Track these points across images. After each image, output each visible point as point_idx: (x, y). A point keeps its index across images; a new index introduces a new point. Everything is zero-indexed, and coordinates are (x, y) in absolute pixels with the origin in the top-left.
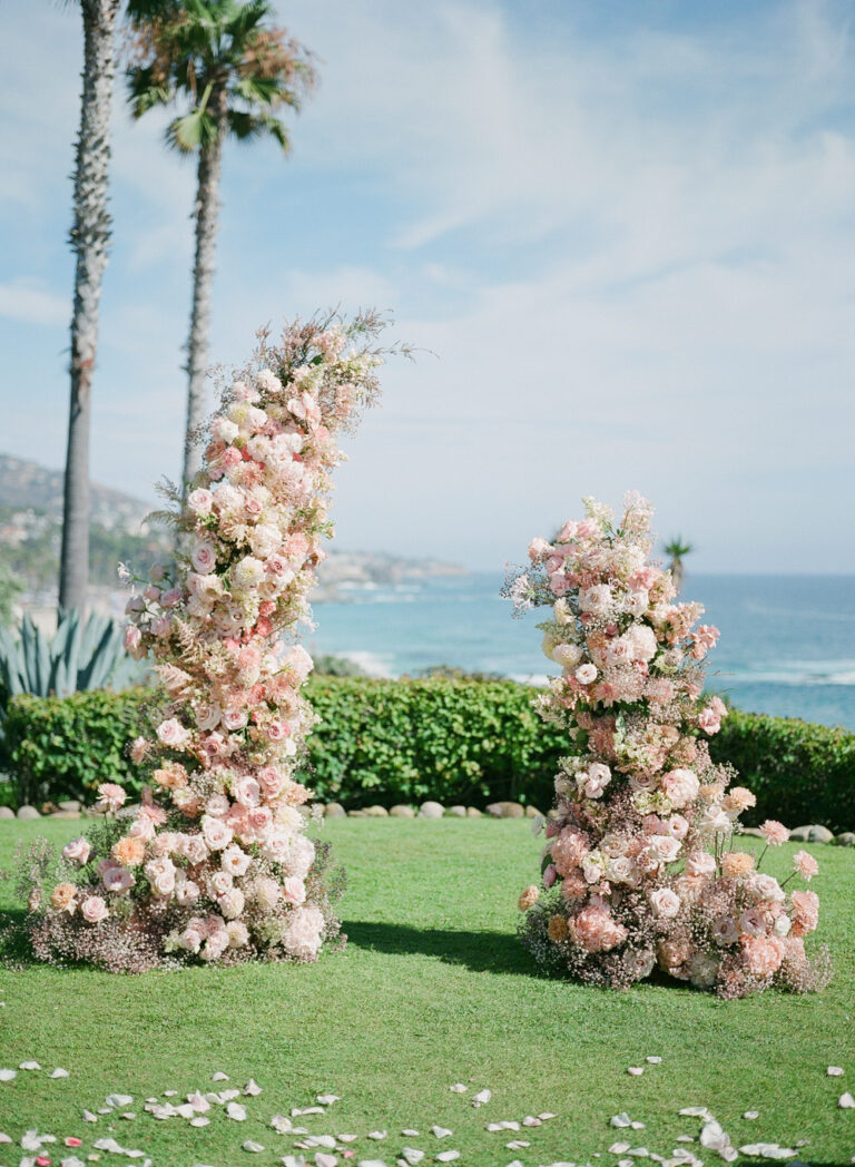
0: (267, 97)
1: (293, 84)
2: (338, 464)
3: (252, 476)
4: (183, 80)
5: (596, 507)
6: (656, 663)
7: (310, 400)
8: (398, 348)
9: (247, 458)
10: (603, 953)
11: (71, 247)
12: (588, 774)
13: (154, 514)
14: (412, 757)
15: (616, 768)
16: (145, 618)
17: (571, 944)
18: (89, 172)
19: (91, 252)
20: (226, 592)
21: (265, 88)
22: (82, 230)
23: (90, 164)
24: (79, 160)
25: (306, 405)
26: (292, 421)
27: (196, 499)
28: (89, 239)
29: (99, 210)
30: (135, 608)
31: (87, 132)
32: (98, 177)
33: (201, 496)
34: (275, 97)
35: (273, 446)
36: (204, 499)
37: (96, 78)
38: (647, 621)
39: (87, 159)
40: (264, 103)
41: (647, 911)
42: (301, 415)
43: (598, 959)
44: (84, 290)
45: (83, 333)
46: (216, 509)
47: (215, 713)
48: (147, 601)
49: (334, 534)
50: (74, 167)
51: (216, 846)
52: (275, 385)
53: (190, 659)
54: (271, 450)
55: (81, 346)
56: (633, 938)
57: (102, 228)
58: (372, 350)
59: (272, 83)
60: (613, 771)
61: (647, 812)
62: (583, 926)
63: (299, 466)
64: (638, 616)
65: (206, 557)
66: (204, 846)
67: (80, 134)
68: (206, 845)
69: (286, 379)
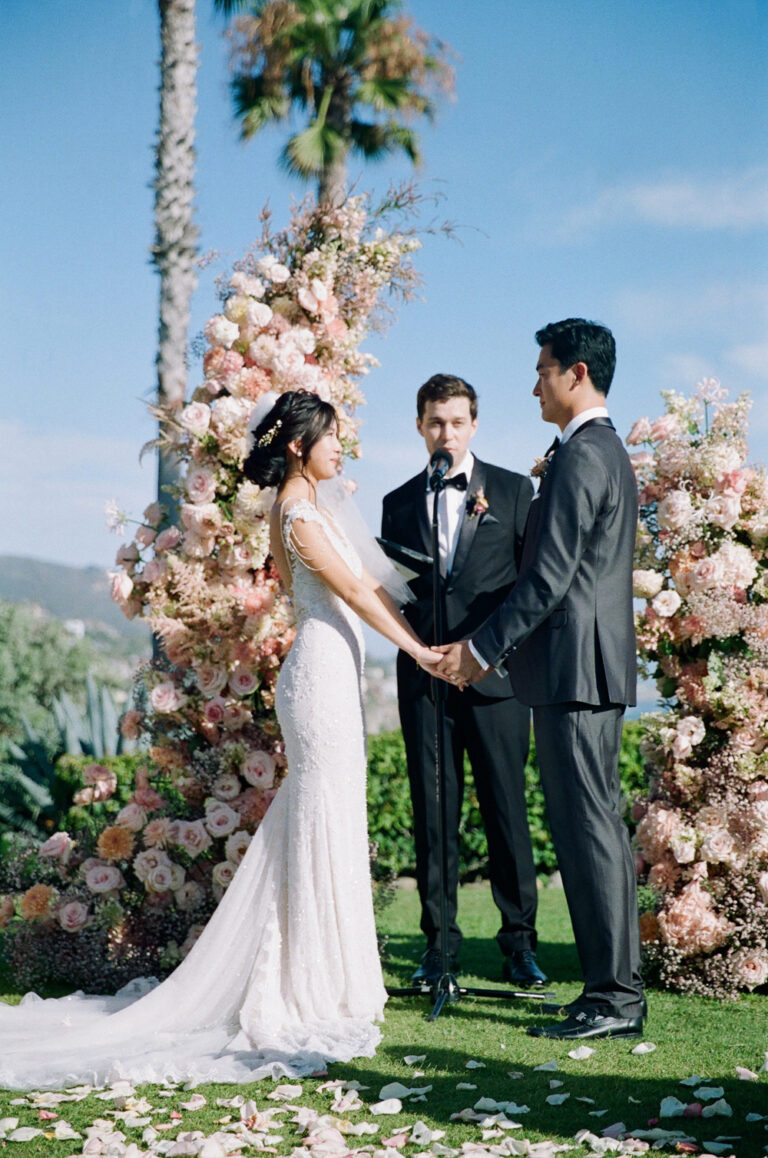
0: (392, 99)
1: (425, 85)
2: (365, 370)
3: (256, 384)
4: (298, 91)
5: (678, 402)
6: (756, 588)
7: (323, 289)
8: (437, 226)
9: (249, 362)
10: (704, 954)
11: (153, 267)
12: (675, 729)
13: (147, 444)
14: (539, 816)
15: (712, 724)
16: (139, 568)
17: (663, 945)
18: (171, 177)
19: (175, 272)
20: (226, 523)
21: (390, 90)
22: (165, 246)
23: (171, 169)
24: (159, 164)
25: (318, 295)
26: (302, 316)
27: (191, 415)
28: (173, 256)
29: (184, 221)
30: (127, 557)
31: (166, 129)
32: (182, 182)
33: (196, 411)
34: (403, 100)
35: (280, 346)
36: (199, 415)
37: (174, 65)
38: (743, 538)
39: (167, 162)
40: (392, 109)
41: (756, 899)
42: (312, 308)
43: (695, 963)
44: (170, 317)
45: (169, 367)
46: (213, 426)
47: (221, 675)
48: (140, 546)
49: (360, 454)
50: (153, 173)
51: (219, 832)
52: (281, 274)
53: (189, 607)
54: (277, 352)
55: (168, 385)
56: (740, 933)
57: (189, 242)
58: (405, 229)
59: (399, 84)
60: (707, 726)
61: (753, 776)
62: (675, 920)
63: (314, 371)
64: (728, 528)
65: (203, 484)
66: (205, 835)
67: (158, 133)
68: (208, 833)
69: (295, 266)
